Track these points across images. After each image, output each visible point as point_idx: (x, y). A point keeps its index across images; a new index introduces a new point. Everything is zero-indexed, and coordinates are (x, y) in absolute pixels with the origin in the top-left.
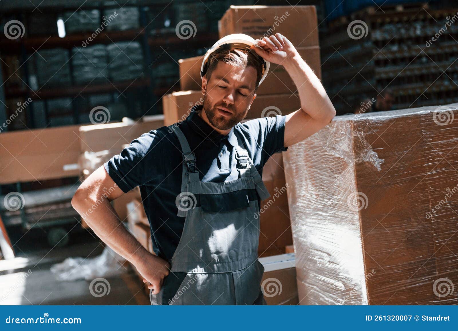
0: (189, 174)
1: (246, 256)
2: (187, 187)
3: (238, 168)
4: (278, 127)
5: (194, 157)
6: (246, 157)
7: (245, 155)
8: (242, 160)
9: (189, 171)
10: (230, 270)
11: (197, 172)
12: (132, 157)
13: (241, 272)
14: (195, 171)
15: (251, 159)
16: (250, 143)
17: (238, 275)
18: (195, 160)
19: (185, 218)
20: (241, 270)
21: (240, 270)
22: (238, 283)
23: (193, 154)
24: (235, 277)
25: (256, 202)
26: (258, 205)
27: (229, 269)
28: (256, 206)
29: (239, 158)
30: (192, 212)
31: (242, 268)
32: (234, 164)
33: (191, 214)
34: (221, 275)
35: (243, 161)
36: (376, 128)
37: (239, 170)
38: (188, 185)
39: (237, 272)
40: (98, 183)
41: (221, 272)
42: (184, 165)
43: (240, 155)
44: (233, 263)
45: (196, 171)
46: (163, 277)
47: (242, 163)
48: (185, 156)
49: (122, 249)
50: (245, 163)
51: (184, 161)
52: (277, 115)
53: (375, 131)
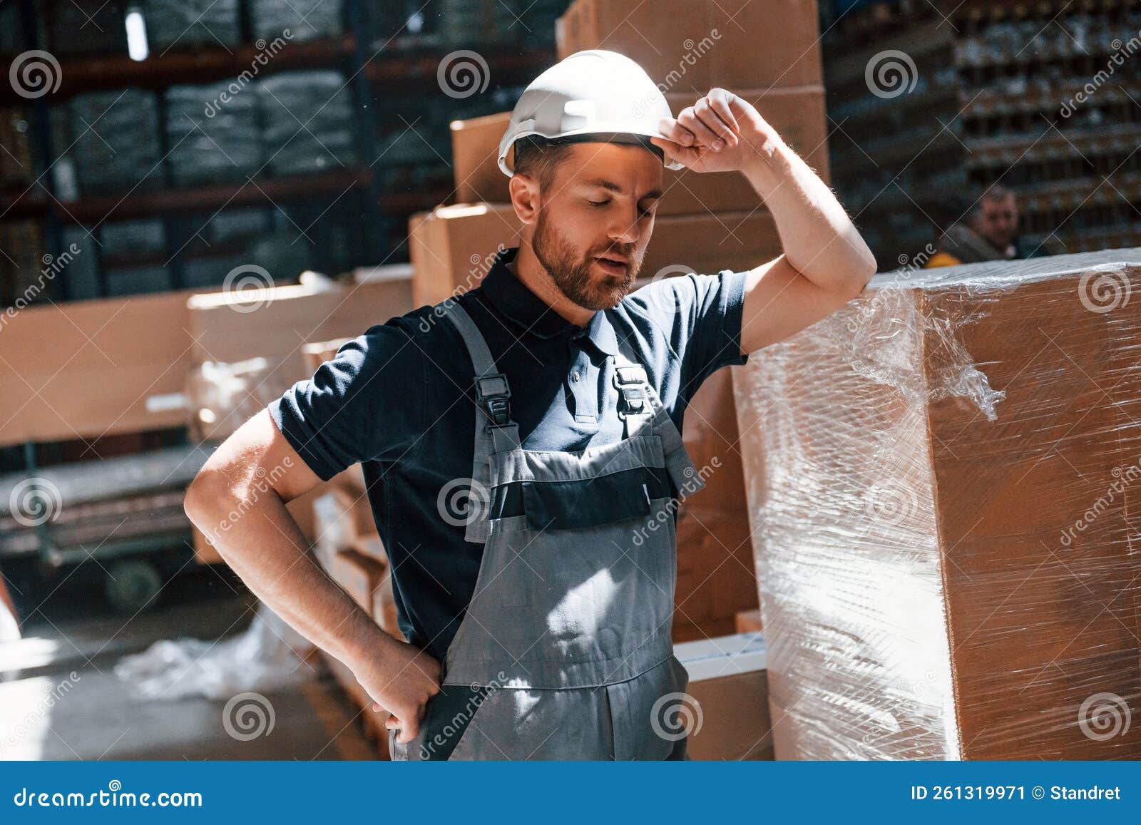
0: (493, 431)
1: (643, 644)
2: (488, 465)
3: (621, 413)
4: (724, 303)
5: (505, 385)
6: (641, 382)
7: (639, 379)
8: (631, 390)
9: (495, 421)
10: (600, 680)
11: (515, 425)
12: (342, 389)
13: (629, 685)
14: (507, 422)
15: (655, 389)
16: (651, 345)
17: (622, 693)
18: (507, 392)
19: (483, 545)
20: (630, 680)
21: (627, 682)
22: (622, 713)
23: (503, 378)
24: (613, 699)
27: (597, 678)
29: (623, 387)
30: (502, 530)
31: (631, 676)
32: (610, 403)
33: (499, 534)
34: (578, 693)
35: (634, 394)
36: (985, 308)
37: (623, 417)
38: (490, 460)
39: (620, 686)
40: (254, 454)
41: (578, 687)
42: (480, 406)
43: (625, 378)
44: (609, 661)
45: (511, 422)
46: (424, 699)
47: (630, 398)
48: (483, 384)
49: (318, 627)
50: (638, 398)
51: (480, 397)
52: (722, 272)
53: (981, 315)
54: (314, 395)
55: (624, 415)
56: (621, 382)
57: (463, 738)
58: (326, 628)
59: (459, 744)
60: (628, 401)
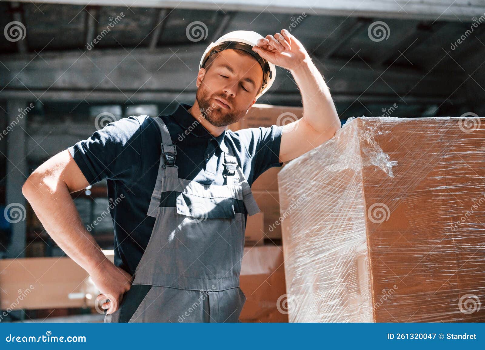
0: (166, 167)
1: (226, 277)
2: (161, 182)
3: (224, 175)
4: (273, 137)
5: (175, 150)
6: (235, 163)
7: (234, 162)
8: (230, 166)
9: (167, 163)
10: (205, 288)
11: (177, 167)
13: (219, 293)
14: (173, 165)
15: (241, 168)
16: (240, 150)
17: (215, 296)
18: (175, 153)
19: (156, 218)
20: (219, 291)
21: (218, 291)
22: (214, 305)
23: (174, 147)
24: (210, 298)
25: (242, 216)
26: (244, 220)
27: (204, 287)
28: (242, 220)
29: (226, 164)
30: (165, 213)
31: (220, 290)
32: (220, 171)
33: (163, 214)
34: (194, 292)
35: (231, 168)
37: (225, 177)
38: (163, 179)
39: (214, 293)
41: (194, 290)
43: (228, 160)
44: (210, 280)
45: (175, 165)
46: (123, 291)
47: (229, 169)
48: (164, 147)
49: (77, 250)
50: (233, 169)
51: (162, 152)
52: (273, 126)
53: (387, 132)
54: (90, 143)
55: (226, 176)
56: (226, 162)
57: (138, 309)
58: (80, 251)
59: (136, 312)
60: (228, 170)
